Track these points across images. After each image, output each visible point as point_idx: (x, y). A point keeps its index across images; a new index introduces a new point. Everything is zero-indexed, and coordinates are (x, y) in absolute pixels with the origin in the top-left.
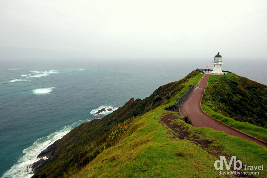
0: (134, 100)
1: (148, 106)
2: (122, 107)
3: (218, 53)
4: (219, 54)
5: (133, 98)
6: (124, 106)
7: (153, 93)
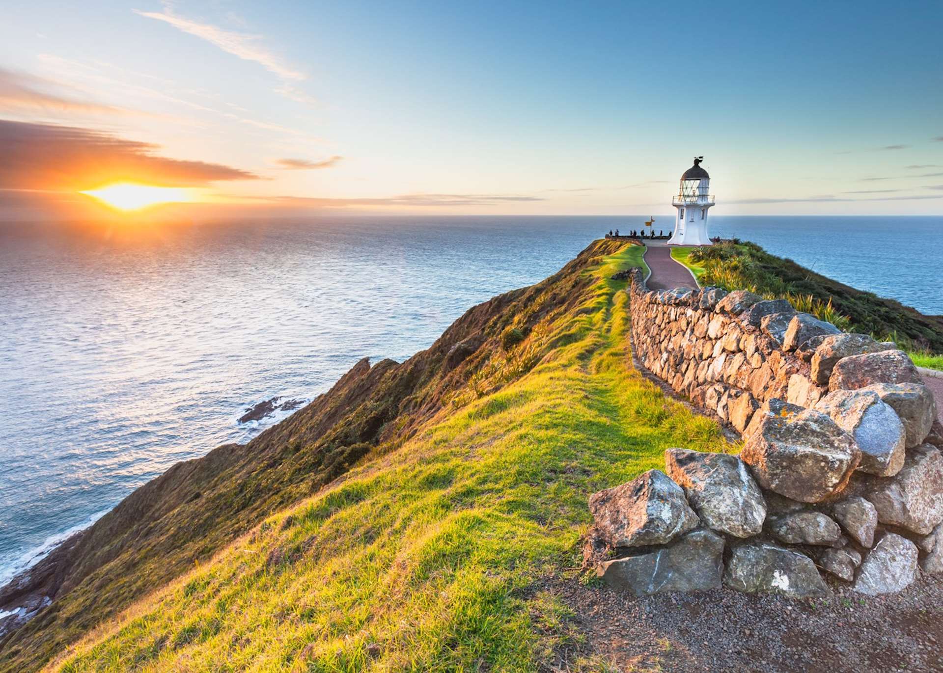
0: (372, 366)
1: (424, 383)
2: (326, 396)
3: (697, 162)
4: (700, 165)
5: (366, 360)
6: (332, 390)
7: (443, 336)
